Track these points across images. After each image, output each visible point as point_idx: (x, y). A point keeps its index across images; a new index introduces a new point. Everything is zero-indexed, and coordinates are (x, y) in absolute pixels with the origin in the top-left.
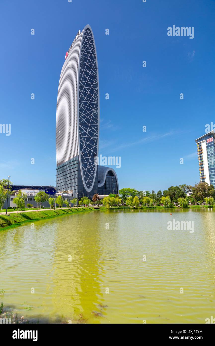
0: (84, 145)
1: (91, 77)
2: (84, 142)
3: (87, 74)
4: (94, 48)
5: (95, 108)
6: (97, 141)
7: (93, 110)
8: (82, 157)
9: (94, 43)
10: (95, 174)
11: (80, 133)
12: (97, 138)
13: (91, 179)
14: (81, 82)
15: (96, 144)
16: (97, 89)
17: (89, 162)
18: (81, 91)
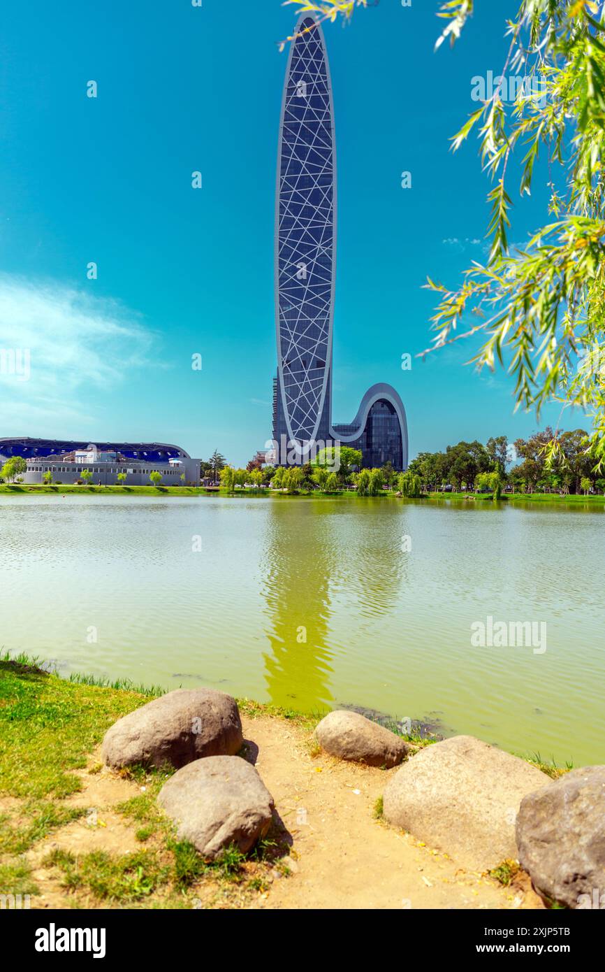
0: (292, 341)
1: (314, 158)
2: (292, 333)
3: (301, 151)
4: (323, 71)
5: (323, 240)
6: (326, 328)
7: (319, 246)
8: (285, 370)
9: (326, 58)
10: (320, 413)
11: (280, 312)
12: (326, 319)
13: (308, 423)
14: (287, 179)
15: (324, 336)
16: (330, 186)
17: (304, 383)
18: (286, 204)
